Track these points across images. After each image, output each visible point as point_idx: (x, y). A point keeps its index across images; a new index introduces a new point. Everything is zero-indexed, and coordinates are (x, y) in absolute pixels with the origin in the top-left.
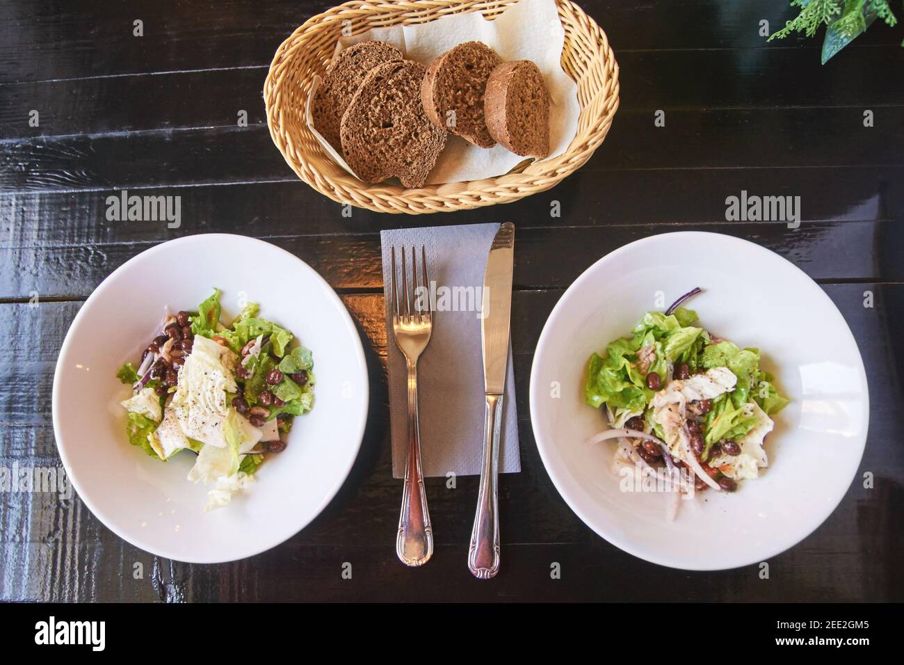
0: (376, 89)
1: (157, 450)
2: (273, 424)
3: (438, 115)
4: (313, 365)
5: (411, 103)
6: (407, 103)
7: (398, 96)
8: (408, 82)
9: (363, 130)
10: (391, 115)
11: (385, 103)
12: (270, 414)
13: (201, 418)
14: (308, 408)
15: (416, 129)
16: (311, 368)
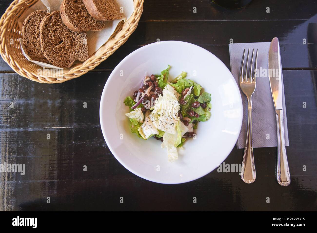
0: (47, 30)
1: (142, 135)
2: (191, 125)
3: (76, 27)
4: (211, 100)
5: (64, 28)
6: (63, 29)
7: (57, 28)
8: (58, 21)
9: (53, 49)
10: (59, 37)
11: (54, 34)
12: (191, 121)
13: (165, 121)
14: (208, 118)
15: (72, 37)
16: (209, 102)
